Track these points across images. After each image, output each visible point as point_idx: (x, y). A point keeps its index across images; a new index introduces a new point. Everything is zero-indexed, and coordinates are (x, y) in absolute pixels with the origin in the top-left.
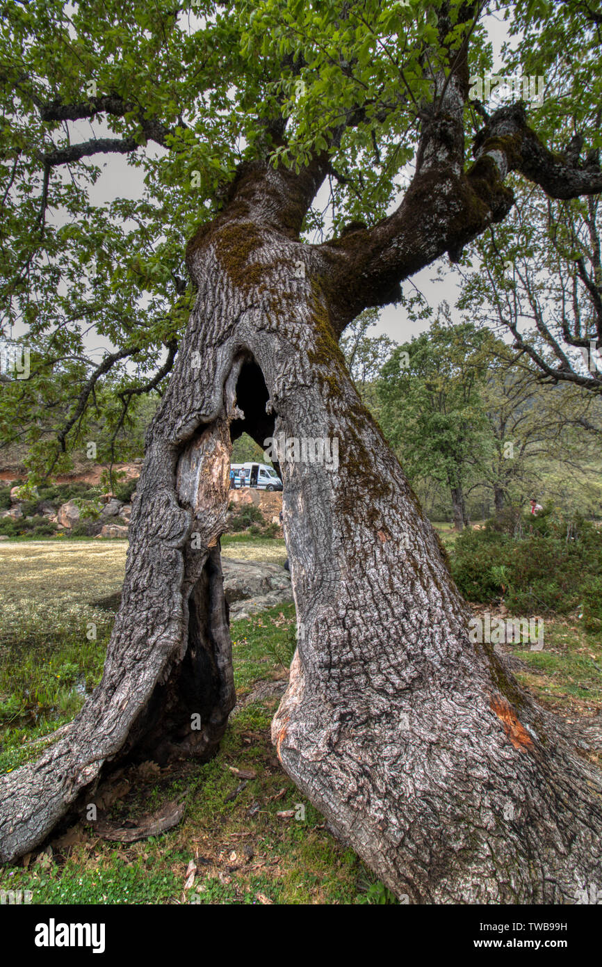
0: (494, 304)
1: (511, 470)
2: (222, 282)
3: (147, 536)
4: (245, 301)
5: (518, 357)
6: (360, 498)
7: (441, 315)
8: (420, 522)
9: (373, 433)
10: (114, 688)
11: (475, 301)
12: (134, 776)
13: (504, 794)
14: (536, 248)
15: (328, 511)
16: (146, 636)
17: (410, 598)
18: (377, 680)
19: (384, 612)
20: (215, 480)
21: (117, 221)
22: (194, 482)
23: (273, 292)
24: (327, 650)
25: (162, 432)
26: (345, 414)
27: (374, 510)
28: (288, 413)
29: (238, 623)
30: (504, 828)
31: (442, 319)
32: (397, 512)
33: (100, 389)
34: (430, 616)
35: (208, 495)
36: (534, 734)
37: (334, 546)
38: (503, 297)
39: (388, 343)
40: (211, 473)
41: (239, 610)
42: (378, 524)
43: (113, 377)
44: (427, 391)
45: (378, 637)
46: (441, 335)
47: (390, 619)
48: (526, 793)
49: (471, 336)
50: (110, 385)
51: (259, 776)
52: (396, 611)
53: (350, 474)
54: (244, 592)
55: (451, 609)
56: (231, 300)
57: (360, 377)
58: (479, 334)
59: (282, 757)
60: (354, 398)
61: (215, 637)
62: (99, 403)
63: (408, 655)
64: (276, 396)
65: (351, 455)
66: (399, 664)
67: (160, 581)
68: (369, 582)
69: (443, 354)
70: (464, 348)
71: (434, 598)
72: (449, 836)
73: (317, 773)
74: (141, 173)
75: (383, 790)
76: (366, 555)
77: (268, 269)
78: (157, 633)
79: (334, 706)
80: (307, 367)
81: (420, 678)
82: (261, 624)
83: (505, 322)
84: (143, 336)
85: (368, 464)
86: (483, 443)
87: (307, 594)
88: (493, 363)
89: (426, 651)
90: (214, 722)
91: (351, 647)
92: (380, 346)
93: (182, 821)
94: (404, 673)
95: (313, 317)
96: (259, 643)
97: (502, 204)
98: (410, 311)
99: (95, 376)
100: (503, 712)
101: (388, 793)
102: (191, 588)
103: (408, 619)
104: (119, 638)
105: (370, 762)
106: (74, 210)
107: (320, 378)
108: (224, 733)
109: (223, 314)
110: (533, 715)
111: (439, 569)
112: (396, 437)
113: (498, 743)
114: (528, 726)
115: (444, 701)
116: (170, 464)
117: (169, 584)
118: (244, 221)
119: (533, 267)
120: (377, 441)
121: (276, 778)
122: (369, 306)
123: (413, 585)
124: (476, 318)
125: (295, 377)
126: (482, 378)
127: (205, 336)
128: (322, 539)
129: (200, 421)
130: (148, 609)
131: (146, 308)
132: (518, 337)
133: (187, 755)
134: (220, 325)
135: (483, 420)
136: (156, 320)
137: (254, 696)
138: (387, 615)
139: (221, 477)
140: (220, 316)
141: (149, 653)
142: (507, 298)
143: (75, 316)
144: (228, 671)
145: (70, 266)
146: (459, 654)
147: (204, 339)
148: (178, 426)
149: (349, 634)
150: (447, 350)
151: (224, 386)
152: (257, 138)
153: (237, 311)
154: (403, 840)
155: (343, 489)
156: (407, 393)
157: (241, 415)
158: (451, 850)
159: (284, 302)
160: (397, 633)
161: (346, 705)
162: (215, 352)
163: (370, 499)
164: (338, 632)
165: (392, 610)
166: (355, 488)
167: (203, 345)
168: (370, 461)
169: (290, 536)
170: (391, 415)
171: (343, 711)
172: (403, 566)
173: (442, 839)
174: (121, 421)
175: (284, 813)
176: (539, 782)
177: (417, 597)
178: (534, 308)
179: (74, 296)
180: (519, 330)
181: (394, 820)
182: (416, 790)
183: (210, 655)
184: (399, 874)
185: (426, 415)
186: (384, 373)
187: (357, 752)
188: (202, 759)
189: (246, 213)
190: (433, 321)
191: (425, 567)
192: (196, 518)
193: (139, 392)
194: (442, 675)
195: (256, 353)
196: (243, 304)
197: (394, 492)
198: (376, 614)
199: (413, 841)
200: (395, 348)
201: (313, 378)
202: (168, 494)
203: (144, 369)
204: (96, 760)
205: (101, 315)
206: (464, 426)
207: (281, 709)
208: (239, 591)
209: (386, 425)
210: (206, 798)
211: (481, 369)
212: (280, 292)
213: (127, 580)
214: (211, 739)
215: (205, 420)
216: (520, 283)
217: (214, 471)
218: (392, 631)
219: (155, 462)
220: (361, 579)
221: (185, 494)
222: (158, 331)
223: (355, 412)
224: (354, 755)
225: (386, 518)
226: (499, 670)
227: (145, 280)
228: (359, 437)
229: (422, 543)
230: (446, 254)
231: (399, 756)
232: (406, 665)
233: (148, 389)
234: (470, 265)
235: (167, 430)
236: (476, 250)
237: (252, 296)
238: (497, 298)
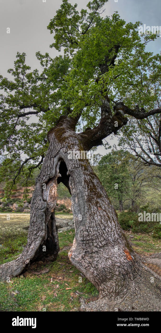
0: (128, 144)
1: (137, 190)
2: (56, 141)
3: (35, 209)
4: (62, 146)
5: (137, 158)
6: (93, 198)
7: (114, 148)
8: (110, 205)
9: (97, 180)
10: (30, 245)
11: (123, 144)
12: (38, 264)
13: (122, 269)
14: (137, 130)
15: (84, 202)
16: (37, 233)
17: (106, 225)
18: (95, 244)
19: (99, 228)
20: (53, 194)
21: (32, 128)
22: (47, 195)
23: (69, 143)
24: (83, 237)
25: (40, 180)
26: (89, 175)
27: (97, 201)
28: (73, 175)
29: (60, 234)
30: (120, 275)
31: (114, 149)
32: (104, 202)
33: (24, 167)
34: (111, 230)
35: (51, 198)
36: (133, 258)
37: (86, 211)
38: (131, 143)
39: (100, 156)
40: (52, 192)
41: (60, 231)
42: (98, 205)
43: (27, 164)
44: (112, 168)
45: (96, 234)
46: (114, 153)
47: (100, 230)
48: (128, 269)
49: (123, 153)
50: (27, 167)
51: (65, 264)
52: (102, 228)
53: (90, 191)
54: (61, 226)
55: (117, 228)
56: (58, 146)
57: (93, 165)
58: (125, 152)
59: (70, 259)
60: (91, 170)
61: (54, 235)
62: (24, 171)
63: (104, 239)
64: (70, 170)
65: (91, 186)
66: (101, 241)
67: (39, 220)
68: (95, 221)
69: (116, 158)
70: (121, 156)
71: (113, 225)
72: (107, 275)
73: (79, 263)
74: (39, 118)
75: (94, 266)
76: (95, 214)
77: (67, 138)
78: (39, 233)
79: (84, 249)
80: (78, 162)
81: (106, 244)
82: (66, 234)
83: (132, 149)
84: (36, 154)
85: (96, 189)
86: (129, 183)
87: (78, 224)
88: (130, 160)
89: (109, 238)
90: (55, 254)
91: (89, 236)
92: (98, 156)
93: (49, 272)
94: (102, 243)
95: (79, 149)
96: (65, 238)
97: (125, 121)
98: (105, 147)
99: (23, 164)
100: (127, 253)
101: (95, 267)
102: (47, 222)
103: (105, 230)
104: (30, 234)
105: (91, 261)
106: (22, 126)
107: (82, 165)
108: (57, 256)
109: (56, 149)
110: (134, 254)
111: (115, 218)
112: (103, 181)
113: (124, 259)
114: (132, 256)
115: (112, 249)
116: (41, 190)
117: (42, 221)
118: (61, 127)
119: (137, 135)
120: (98, 182)
121: (69, 265)
122: (94, 146)
123: (107, 222)
124: (124, 148)
125: (75, 165)
126: (128, 164)
127: (51, 155)
128: (82, 209)
129: (50, 177)
130: (37, 227)
131: (37, 147)
132: (137, 153)
133: (49, 260)
134: (55, 152)
135: (129, 176)
136: (39, 150)
137: (64, 249)
138: (99, 229)
139: (54, 193)
140: (55, 150)
141: (38, 237)
142: (132, 143)
143: (19, 149)
144: (57, 243)
145: (20, 138)
146: (118, 239)
147: (51, 156)
148: (44, 179)
149: (89, 233)
150: (117, 157)
151: (56, 168)
152: (65, 111)
153: (59, 148)
154: (97, 276)
155: (89, 196)
156: (106, 169)
157: (60, 175)
158: (107, 278)
159: (72, 146)
160: (102, 233)
161: (87, 249)
162: (54, 159)
163: (96, 199)
164: (86, 233)
165: (101, 228)
166: (92, 196)
167: (50, 158)
168: (96, 188)
169: (73, 209)
170: (102, 175)
171: (86, 251)
172: (105, 217)
173: (106, 276)
174: (29, 176)
175: (71, 271)
176: (131, 267)
177: (108, 225)
178: (140, 145)
179: (20, 145)
180: (137, 151)
181: (95, 272)
182: (101, 267)
183: (53, 239)
184: (95, 281)
185: (112, 175)
186: (99, 163)
187: (88, 259)
188: (53, 261)
189: (62, 125)
190: (112, 149)
191: (111, 217)
192: (48, 204)
193: (34, 168)
194: (112, 244)
195: (64, 159)
196: (61, 147)
197: (103, 197)
198: (96, 229)
199: (99, 276)
200: (102, 157)
201: (80, 165)
202: (40, 198)
203: (35, 162)
204: (28, 259)
205: (26, 149)
206: (123, 178)
207: (70, 250)
208: (60, 226)
209: (101, 178)
210: (54, 268)
211: (127, 162)
212: (70, 143)
213: (31, 220)
214: (54, 257)
215: (51, 177)
216: (134, 139)
217: (53, 191)
218: (100, 233)
219: (38, 189)
220: (93, 220)
221: (45, 198)
222: (39, 153)
223: (92, 175)
224: (88, 260)
225: (101, 204)
226: (128, 244)
227: (37, 141)
228: (93, 181)
229: (111, 211)
230: (113, 133)
231: (99, 260)
232: (103, 241)
233: (36, 167)
234: (120, 135)
235: (41, 180)
236: (121, 132)
237: (63, 145)
238: (129, 143)
